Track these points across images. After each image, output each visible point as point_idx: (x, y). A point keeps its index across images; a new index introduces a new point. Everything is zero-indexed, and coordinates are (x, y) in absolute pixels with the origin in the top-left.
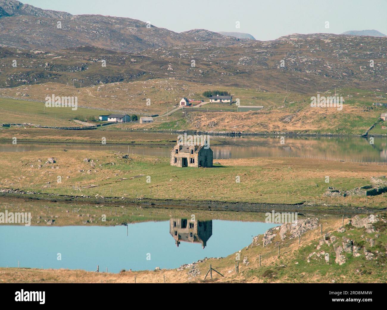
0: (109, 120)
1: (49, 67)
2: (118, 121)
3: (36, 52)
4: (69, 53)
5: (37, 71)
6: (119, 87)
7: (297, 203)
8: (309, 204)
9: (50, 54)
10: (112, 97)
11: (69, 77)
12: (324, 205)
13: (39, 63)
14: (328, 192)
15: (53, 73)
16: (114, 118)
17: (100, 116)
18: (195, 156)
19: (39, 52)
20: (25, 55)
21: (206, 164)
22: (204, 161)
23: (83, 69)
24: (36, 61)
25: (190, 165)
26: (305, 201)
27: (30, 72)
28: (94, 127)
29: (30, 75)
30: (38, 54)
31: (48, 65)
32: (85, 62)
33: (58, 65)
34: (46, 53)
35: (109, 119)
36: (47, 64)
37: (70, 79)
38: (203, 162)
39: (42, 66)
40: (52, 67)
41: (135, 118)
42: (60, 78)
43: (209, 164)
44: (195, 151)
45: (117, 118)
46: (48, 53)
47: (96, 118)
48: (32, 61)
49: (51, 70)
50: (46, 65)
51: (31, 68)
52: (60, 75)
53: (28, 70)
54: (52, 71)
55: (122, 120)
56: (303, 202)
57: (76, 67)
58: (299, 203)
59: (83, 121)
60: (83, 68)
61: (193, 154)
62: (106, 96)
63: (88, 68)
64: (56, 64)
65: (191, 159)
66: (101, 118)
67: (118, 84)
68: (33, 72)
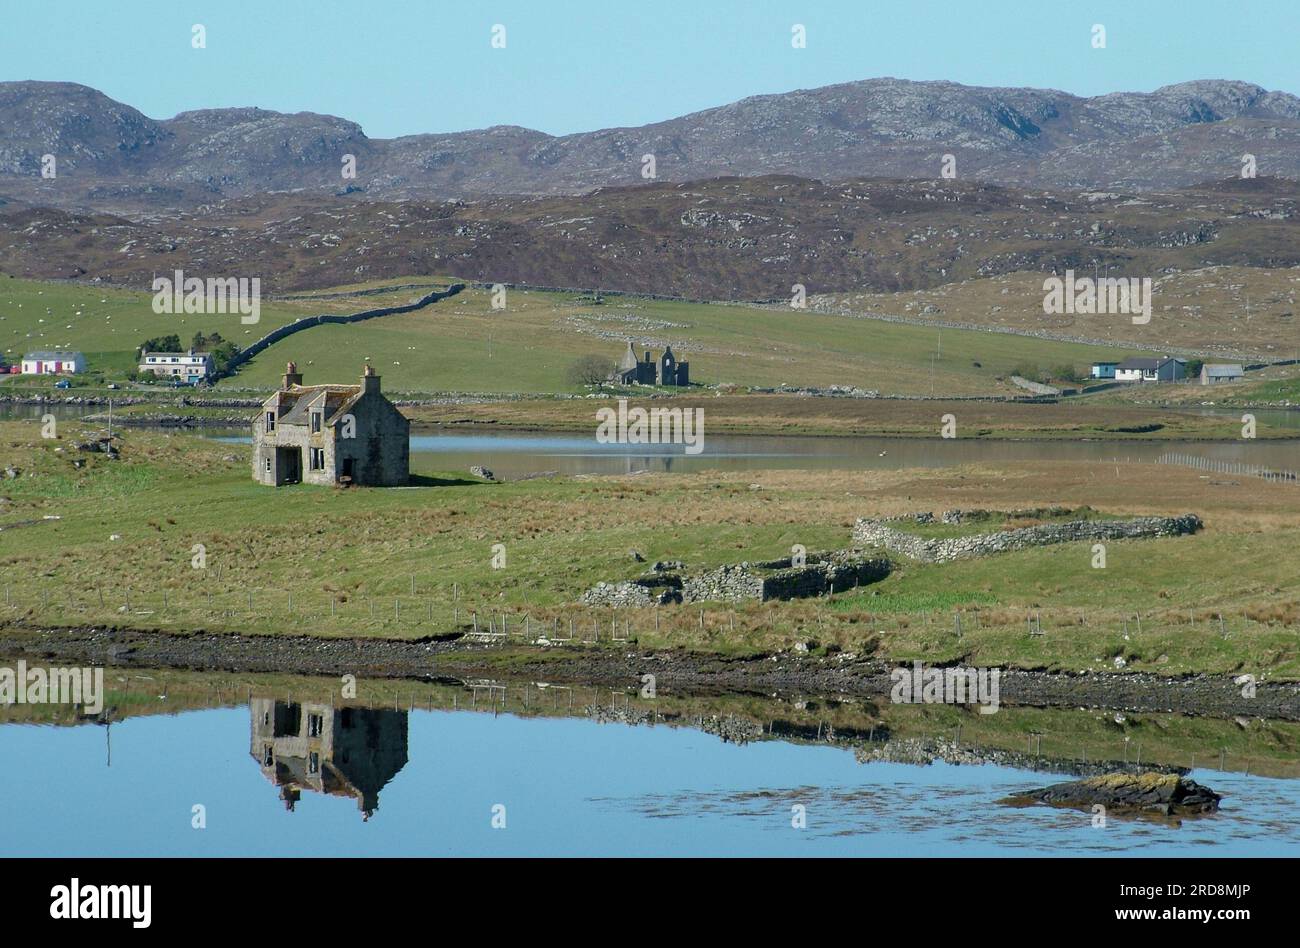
0: (1119, 376)
1: (1100, 236)
2: (1145, 379)
3: (1094, 197)
4: (1191, 197)
5: (1063, 248)
6: (1217, 282)
7: (431, 635)
8: (485, 638)
9: (1131, 202)
10: (1186, 310)
11: (1153, 264)
12: (540, 641)
13: (1074, 226)
14: (602, 585)
15: (1108, 252)
16: (1133, 370)
17: (1095, 364)
18: (324, 437)
19: (1102, 195)
20: (1044, 204)
21: (374, 472)
22: (367, 458)
23: (1202, 238)
24: (1068, 221)
25: (309, 476)
26: (469, 627)
27: (1041, 250)
28: (1053, 395)
29: (1041, 259)
30: (1099, 201)
31: (1100, 229)
32: (1210, 218)
33: (1128, 229)
34: (1122, 199)
35: (1118, 372)
36: (1095, 228)
37: (1157, 269)
38: (361, 464)
39: (1082, 234)
40: (1109, 234)
41: (1195, 369)
42: (1127, 267)
43: (390, 473)
44: (326, 420)
45: (1142, 370)
46: (1128, 198)
47: (1078, 371)
48: (1056, 219)
49: (1106, 245)
50: (1092, 230)
51: (1049, 239)
52: (1130, 258)
53: (1037, 245)
54: (1110, 247)
55: (1156, 375)
56: (461, 630)
57: (1180, 233)
58: (440, 632)
59: (1032, 379)
60: (1201, 236)
61: (319, 430)
62: (1166, 307)
63: (1216, 236)
64: (1123, 227)
65: (316, 451)
66: (1096, 371)
67: (1215, 271)
68: (1050, 251)
